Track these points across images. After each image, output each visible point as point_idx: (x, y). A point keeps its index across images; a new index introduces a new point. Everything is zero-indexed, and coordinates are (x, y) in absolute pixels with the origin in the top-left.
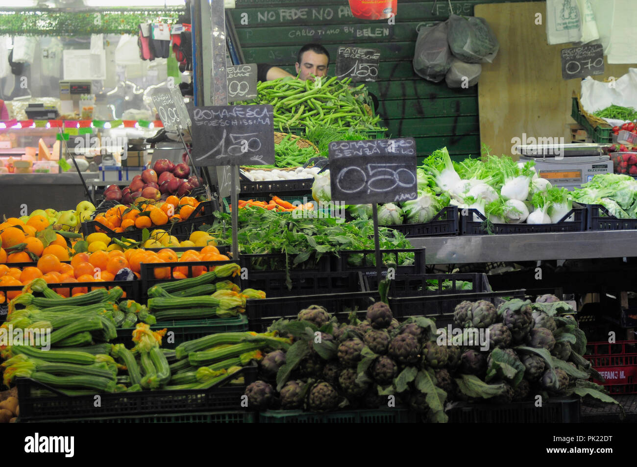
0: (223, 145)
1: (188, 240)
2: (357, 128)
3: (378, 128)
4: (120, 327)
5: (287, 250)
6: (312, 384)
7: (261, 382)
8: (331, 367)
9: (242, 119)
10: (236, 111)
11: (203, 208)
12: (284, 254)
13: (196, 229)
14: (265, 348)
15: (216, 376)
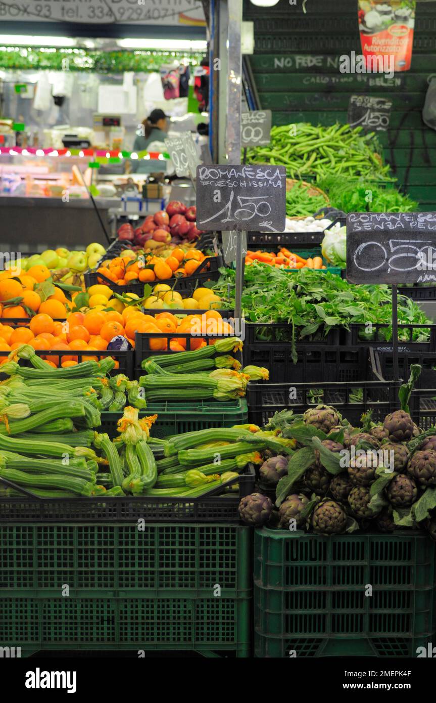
0: (230, 208)
1: (192, 297)
2: (368, 177)
3: (388, 179)
4: (107, 409)
5: (294, 320)
6: (316, 503)
7: (258, 495)
8: (339, 482)
9: (251, 180)
10: (245, 171)
11: (208, 263)
12: (291, 324)
13: (201, 286)
14: (265, 450)
15: (207, 482)
